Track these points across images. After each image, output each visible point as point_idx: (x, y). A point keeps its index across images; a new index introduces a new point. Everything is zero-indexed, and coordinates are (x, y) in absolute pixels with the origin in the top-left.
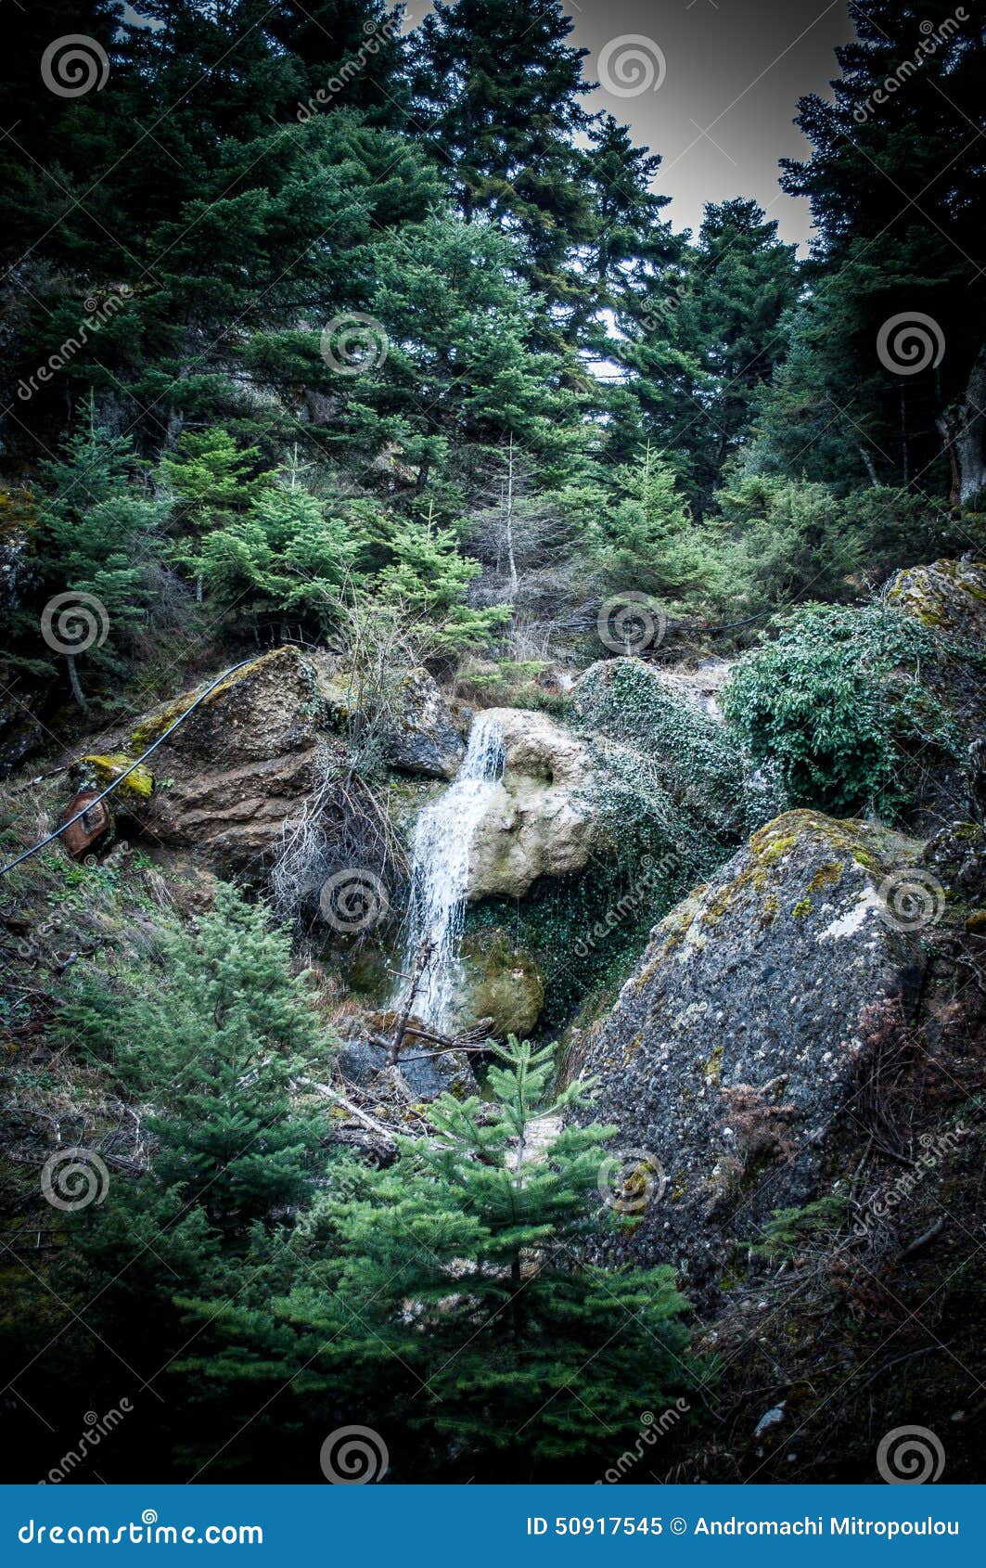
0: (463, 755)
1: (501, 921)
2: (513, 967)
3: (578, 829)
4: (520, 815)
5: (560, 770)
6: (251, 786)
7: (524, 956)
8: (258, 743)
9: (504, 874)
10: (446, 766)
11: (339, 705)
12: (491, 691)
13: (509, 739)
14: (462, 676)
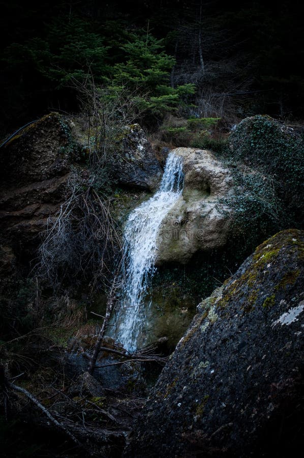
0: (161, 176)
1: (176, 278)
2: (182, 306)
3: (220, 223)
4: (187, 214)
5: (214, 186)
6: (32, 196)
7: (189, 299)
8: (37, 171)
9: (176, 250)
10: (150, 183)
11: (85, 147)
12: (182, 136)
13: (187, 167)
14: (165, 128)
